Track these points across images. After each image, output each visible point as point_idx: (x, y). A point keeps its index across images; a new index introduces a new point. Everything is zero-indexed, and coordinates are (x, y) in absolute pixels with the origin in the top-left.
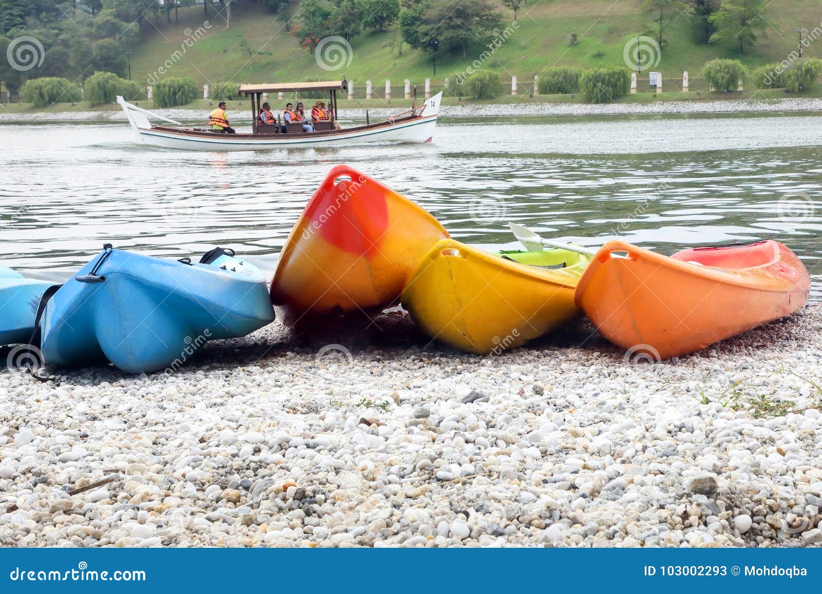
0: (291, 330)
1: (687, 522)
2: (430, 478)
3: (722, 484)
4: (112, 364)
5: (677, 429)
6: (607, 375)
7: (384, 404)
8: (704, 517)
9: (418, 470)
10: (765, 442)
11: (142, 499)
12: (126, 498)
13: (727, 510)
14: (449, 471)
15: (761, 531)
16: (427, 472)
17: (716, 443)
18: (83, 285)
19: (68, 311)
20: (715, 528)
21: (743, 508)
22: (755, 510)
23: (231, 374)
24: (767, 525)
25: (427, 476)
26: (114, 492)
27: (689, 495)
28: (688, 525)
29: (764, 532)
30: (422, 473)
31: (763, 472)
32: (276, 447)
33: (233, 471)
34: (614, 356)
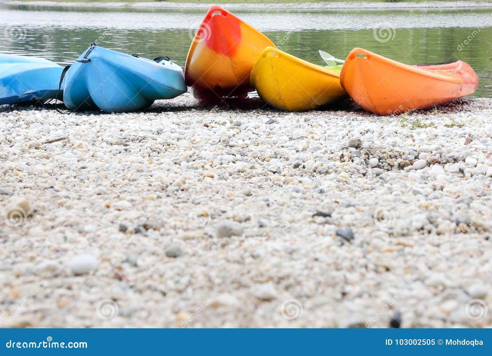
0: (200, 102)
1: (342, 159)
2: (227, 146)
3: (365, 144)
4: (102, 111)
5: (366, 132)
6: (352, 120)
7: (224, 123)
8: (352, 158)
9: (221, 142)
10: (408, 137)
11: (79, 146)
12: (70, 146)
13: (365, 154)
14: (237, 142)
15: (383, 167)
16: (226, 143)
17: (382, 136)
18: (81, 64)
19: (74, 77)
20: (356, 163)
21: (375, 155)
22: (381, 156)
23: (158, 115)
24: (387, 164)
25: (225, 145)
26: (64, 144)
27: (347, 148)
28: (343, 161)
29: (384, 167)
30: (223, 143)
31: (397, 146)
32: (156, 132)
33: (130, 140)
34: (361, 114)
